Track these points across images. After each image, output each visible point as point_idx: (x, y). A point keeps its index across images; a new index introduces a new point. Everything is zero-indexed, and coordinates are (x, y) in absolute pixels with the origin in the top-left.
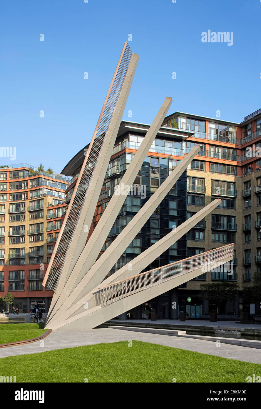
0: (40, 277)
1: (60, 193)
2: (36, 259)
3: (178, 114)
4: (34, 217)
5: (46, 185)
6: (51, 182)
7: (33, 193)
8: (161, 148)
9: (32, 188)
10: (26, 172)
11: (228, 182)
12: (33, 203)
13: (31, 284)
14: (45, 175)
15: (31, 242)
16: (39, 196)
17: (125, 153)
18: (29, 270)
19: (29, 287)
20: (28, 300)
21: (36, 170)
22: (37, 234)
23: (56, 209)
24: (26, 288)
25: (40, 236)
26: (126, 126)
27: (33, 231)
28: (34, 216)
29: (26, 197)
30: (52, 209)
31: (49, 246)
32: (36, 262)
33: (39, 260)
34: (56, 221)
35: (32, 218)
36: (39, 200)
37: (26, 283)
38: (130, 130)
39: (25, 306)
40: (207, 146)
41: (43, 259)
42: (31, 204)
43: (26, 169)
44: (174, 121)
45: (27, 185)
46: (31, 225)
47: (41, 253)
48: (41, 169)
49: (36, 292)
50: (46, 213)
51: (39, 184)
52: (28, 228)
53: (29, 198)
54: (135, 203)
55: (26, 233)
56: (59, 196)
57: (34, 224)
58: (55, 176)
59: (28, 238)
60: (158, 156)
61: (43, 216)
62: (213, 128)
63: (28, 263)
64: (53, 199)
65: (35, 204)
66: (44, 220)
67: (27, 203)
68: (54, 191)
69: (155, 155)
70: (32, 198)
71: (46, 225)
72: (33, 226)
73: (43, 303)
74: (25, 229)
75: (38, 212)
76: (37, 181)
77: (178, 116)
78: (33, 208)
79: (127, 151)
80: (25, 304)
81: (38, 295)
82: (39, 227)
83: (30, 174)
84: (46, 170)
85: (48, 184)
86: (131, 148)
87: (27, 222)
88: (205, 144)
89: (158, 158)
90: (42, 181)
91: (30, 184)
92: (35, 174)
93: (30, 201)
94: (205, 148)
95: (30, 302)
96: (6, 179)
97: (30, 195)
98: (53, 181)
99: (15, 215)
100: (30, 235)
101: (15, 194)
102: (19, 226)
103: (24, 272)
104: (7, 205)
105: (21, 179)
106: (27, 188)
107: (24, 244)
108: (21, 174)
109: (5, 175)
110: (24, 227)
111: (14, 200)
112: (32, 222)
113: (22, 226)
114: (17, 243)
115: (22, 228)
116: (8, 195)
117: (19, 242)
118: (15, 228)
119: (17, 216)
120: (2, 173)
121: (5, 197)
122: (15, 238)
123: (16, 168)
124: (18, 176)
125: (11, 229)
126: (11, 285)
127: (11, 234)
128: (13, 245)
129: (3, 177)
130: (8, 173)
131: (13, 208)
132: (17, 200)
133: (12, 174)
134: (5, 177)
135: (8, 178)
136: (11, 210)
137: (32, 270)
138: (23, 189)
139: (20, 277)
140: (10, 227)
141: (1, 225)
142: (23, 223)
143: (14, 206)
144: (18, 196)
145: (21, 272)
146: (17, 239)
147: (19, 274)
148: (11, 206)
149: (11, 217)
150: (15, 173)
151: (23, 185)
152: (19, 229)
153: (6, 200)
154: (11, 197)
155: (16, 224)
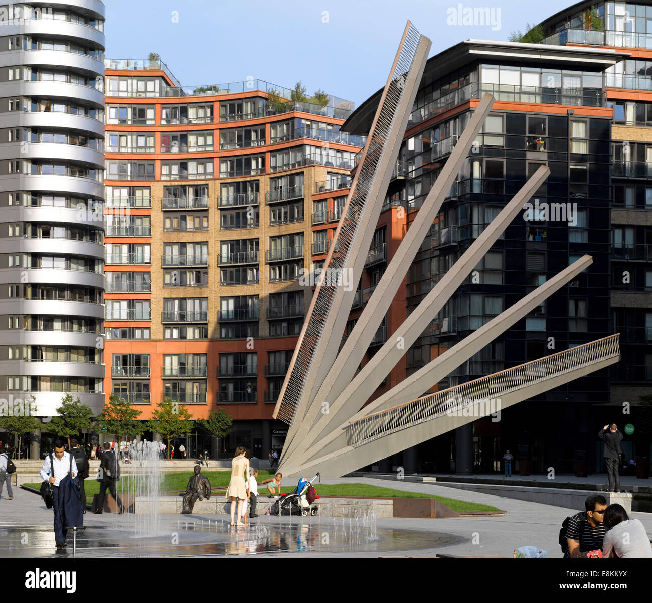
1: (344, 154)
2: (285, 324)
4: (280, 217)
5: (310, 137)
6: (323, 126)
7: (280, 157)
9: (275, 143)
10: (261, 104)
12: (279, 181)
13: (272, 386)
14: (308, 111)
15: (272, 281)
16: (294, 165)
17: (469, 110)
19: (268, 395)
20: (267, 427)
22: (288, 262)
23: (334, 198)
24: (260, 396)
25: (296, 267)
27: (279, 254)
28: (280, 214)
29: (260, 166)
30: (325, 200)
32: (285, 332)
33: (294, 327)
35: (278, 219)
36: (292, 176)
37: (262, 384)
42: (273, 185)
43: (260, 94)
45: (263, 135)
46: (273, 238)
47: (299, 309)
48: (297, 96)
50: (309, 207)
51: (292, 134)
52: (265, 245)
53: (269, 170)
55: (262, 258)
56: (343, 165)
57: (280, 237)
58: (334, 112)
59: (265, 271)
61: (303, 215)
63: (267, 333)
64: (328, 172)
65: (283, 184)
66: (306, 226)
67: (265, 183)
70: (275, 168)
71: (310, 238)
72: (278, 241)
74: (258, 249)
75: (289, 206)
76: (288, 126)
78: (279, 195)
79: (472, 105)
80: (259, 437)
82: (292, 243)
83: (270, 109)
84: (310, 96)
85: (314, 134)
87: (264, 231)
90: (301, 126)
91: (271, 133)
92: (284, 108)
93: (271, 178)
95: (272, 433)
96: (212, 120)
97: (270, 161)
98: (329, 124)
99: (234, 213)
100: (270, 264)
101: (235, 158)
102: (245, 241)
103: (255, 357)
104: (214, 188)
105: (249, 121)
106: (263, 144)
107: (256, 287)
108: (248, 108)
109: (208, 111)
110: (256, 242)
111: (231, 174)
112: (275, 232)
113: (251, 241)
114: (238, 283)
115: (252, 244)
116: (217, 160)
117: (245, 281)
118: (235, 245)
119: (238, 215)
120: (199, 105)
121: (209, 167)
122: (234, 270)
123: (235, 91)
124: (242, 112)
125: (224, 247)
126: (224, 389)
127: (224, 260)
128: (229, 288)
129: (205, 117)
130: (217, 106)
131: (228, 195)
132: (239, 173)
133: (225, 106)
134: (209, 114)
135: (217, 119)
136: (224, 198)
137: (275, 352)
138: (255, 146)
139: (245, 369)
140: (223, 242)
141: (199, 237)
142: (255, 234)
143: (231, 189)
144: (240, 164)
145: (249, 357)
146: (238, 271)
147: (244, 362)
148: (224, 190)
149: (225, 217)
150: (234, 106)
151: (253, 135)
152: (245, 249)
153: (213, 174)
154: (223, 166)
155: (236, 235)
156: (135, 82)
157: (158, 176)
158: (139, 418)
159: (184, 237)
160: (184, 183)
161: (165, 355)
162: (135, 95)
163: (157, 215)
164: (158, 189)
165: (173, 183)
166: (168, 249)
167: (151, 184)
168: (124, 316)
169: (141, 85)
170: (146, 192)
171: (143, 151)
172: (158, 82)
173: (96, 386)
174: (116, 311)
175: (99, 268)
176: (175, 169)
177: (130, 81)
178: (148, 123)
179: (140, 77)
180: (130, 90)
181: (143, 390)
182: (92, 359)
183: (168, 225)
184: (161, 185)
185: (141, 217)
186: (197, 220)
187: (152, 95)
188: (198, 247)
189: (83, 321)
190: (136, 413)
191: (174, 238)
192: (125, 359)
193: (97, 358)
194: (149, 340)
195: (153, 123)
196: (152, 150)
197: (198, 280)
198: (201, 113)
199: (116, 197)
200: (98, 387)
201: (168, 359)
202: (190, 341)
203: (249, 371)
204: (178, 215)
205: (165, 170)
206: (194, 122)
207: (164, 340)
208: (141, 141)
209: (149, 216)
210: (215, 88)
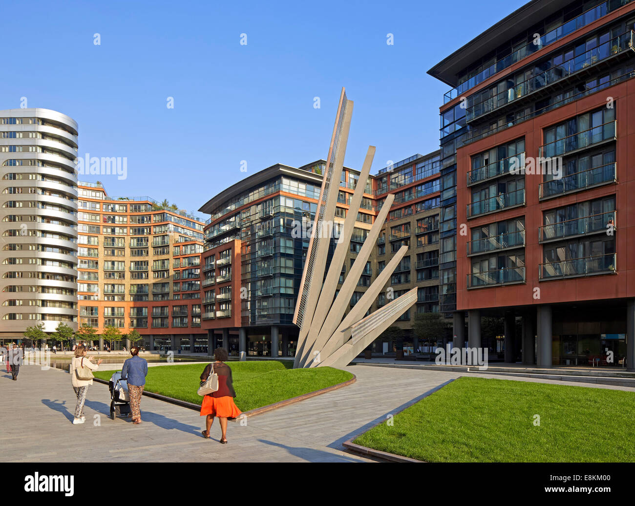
0: (165, 314)
1: (185, 230)
2: (160, 296)
3: (322, 162)
4: (158, 253)
5: (171, 221)
6: (176, 218)
7: (157, 228)
8: (311, 193)
9: (155, 223)
10: (149, 206)
11: (364, 230)
12: (157, 238)
13: (154, 321)
14: (170, 211)
15: (154, 278)
16: (164, 232)
17: (279, 196)
18: (153, 307)
19: (152, 324)
20: (152, 337)
21: (159, 204)
22: (162, 271)
23: (183, 246)
24: (149, 324)
25: (165, 273)
26: (281, 169)
27: (157, 267)
28: (158, 251)
29: (148, 231)
30: (179, 246)
31: (176, 283)
32: (160, 299)
33: (164, 297)
34: (183, 258)
35: (156, 253)
36: (164, 236)
37: (150, 320)
38: (283, 173)
39: (148, 343)
40: (347, 194)
41: (169, 296)
42: (155, 239)
43: (149, 202)
44: (318, 168)
45: (150, 219)
46: (155, 261)
47: (167, 290)
48: (165, 204)
49: (162, 329)
50: (172, 249)
51: (163, 219)
52: (151, 263)
53: (152, 233)
55: (149, 269)
56: (185, 234)
57: (158, 260)
58: (180, 213)
59: (151, 274)
60: (309, 200)
61: (169, 252)
62: (352, 178)
63: (152, 299)
64: (180, 236)
65: (159, 239)
66: (171, 256)
67: (151, 238)
68: (179, 228)
69: (306, 199)
70: (155, 233)
71: (172, 261)
72: (157, 262)
73: (168, 340)
74: (148, 265)
75: (162, 248)
76: (161, 216)
77: (322, 164)
78: (157, 243)
79: (281, 193)
80: (148, 341)
81: (162, 332)
82: (163, 263)
83: (153, 209)
84: (170, 205)
85: (173, 220)
86: (284, 190)
87: (151, 258)
88: (345, 192)
89: (309, 203)
90: (167, 217)
91: (153, 218)
92: (160, 209)
93: (154, 237)
94: (345, 197)
95: (154, 340)
96: (126, 211)
97: (153, 230)
98: (178, 217)
99: (137, 250)
100: (154, 271)
101: (137, 228)
102: (141, 262)
103: (147, 309)
104: (128, 239)
105: (144, 213)
106: (150, 222)
107: (147, 280)
108: (143, 208)
109: (125, 207)
110: (146, 263)
111: (135, 234)
112: (156, 258)
113: (145, 262)
114: (138, 278)
115: (145, 263)
116: (129, 228)
117: (142, 278)
118: (137, 263)
119: (138, 251)
120: (120, 204)
121: (125, 230)
122: (137, 273)
123: (137, 201)
124: (140, 209)
125: (132, 264)
126: (132, 322)
127: (132, 269)
128: (134, 280)
129: (123, 210)
130: (128, 205)
131: (134, 243)
132: (139, 234)
133: (132, 206)
134: (125, 209)
135: (129, 211)
136: (132, 244)
137: (156, 307)
138: (146, 224)
139: (142, 313)
140: (131, 262)
141: (121, 259)
142: (146, 259)
143: (135, 240)
144: (140, 231)
145: (144, 309)
146: (138, 274)
147: (141, 311)
148: (132, 240)
149: (132, 251)
150: (137, 206)
151: (145, 219)
152: (142, 265)
153: (127, 233)
154: (131, 230)
155: (138, 259)
156: (90, 192)
157: (101, 232)
159: (114, 259)
160: (113, 236)
161: (105, 307)
162: (90, 198)
163: (101, 249)
164: (101, 238)
165: (109, 236)
166: (106, 263)
167: (98, 235)
168: (86, 290)
169: (94, 194)
170: (96, 239)
171: (94, 221)
172: (101, 193)
173: (74, 319)
174: (82, 288)
175: (75, 268)
176: (109, 230)
177: (88, 191)
178: (97, 210)
179: (93, 190)
180: (88, 195)
181: (95, 322)
182: (72, 307)
183: (106, 253)
184: (103, 236)
185: (93, 249)
186: (120, 252)
187: (99, 198)
188: (120, 263)
189: (68, 291)
191: (109, 258)
192: (86, 308)
193: (74, 306)
194: (98, 301)
195: (99, 210)
196: (99, 222)
197: (120, 277)
198: (121, 208)
199: (83, 240)
200: (75, 319)
201: (106, 309)
202: (116, 301)
203: (144, 315)
204: (111, 249)
205: (105, 230)
206: (118, 211)
207: (105, 301)
208: (93, 217)
209: (97, 249)
210: (127, 198)
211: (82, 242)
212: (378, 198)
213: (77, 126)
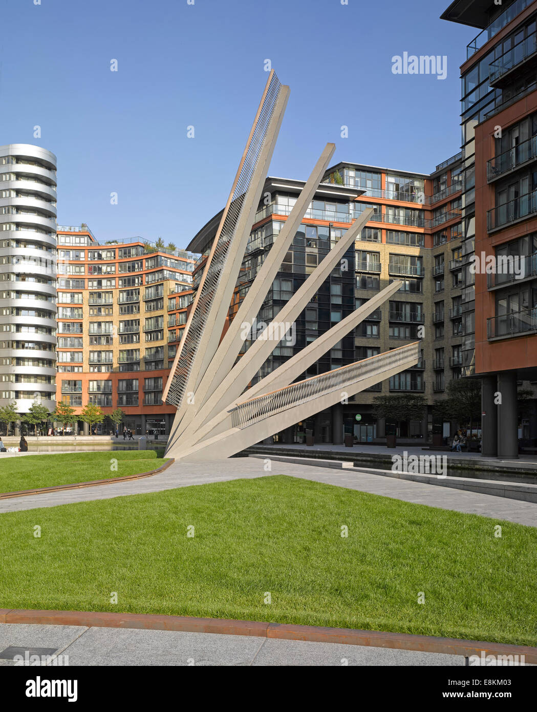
0: (159, 388)
1: (184, 275)
2: (153, 364)
3: (343, 165)
4: (151, 308)
5: (166, 266)
6: (173, 261)
7: (150, 276)
8: (320, 212)
9: (148, 269)
10: (140, 249)
11: (412, 256)
12: (150, 289)
13: (147, 396)
14: (165, 253)
15: (147, 341)
16: (158, 280)
17: (271, 221)
18: (145, 379)
19: (144, 401)
20: (143, 418)
21: (153, 245)
22: (155, 331)
23: (179, 297)
24: (140, 401)
25: (159, 334)
26: (273, 184)
27: (150, 327)
28: (151, 306)
29: (140, 282)
30: (175, 298)
31: (171, 346)
32: (153, 368)
33: (158, 365)
34: (179, 313)
35: (149, 309)
36: (157, 286)
37: (141, 395)
38: (277, 190)
39: (140, 426)
40: (383, 207)
41: (163, 363)
42: (147, 291)
43: (140, 244)
44: (338, 175)
45: (142, 265)
46: (147, 319)
47: (161, 356)
48: (159, 244)
49: (155, 407)
50: (166, 302)
51: (157, 264)
52: (143, 322)
53: (145, 283)
54: (284, 288)
55: (141, 330)
56: (184, 281)
57: (150, 318)
58: (179, 254)
59: (143, 336)
60: (316, 223)
61: (163, 306)
62: (391, 183)
63: (144, 369)
64: (176, 284)
65: (152, 290)
66: (164, 312)
67: (142, 289)
68: (177, 274)
69: (311, 222)
70: (148, 282)
71: (167, 318)
72: (150, 320)
73: (162, 421)
74: (139, 325)
75: (156, 302)
76: (155, 260)
77: (344, 168)
78: (150, 296)
79: (273, 217)
80: (139, 423)
81: (156, 411)
82: (157, 321)
83: (145, 252)
84: (166, 245)
85: (169, 264)
86: (279, 213)
87: (142, 315)
88: (380, 205)
89: (316, 227)
90: (162, 260)
91: (145, 264)
92: (152, 251)
93: (146, 288)
94: (380, 211)
95: (146, 421)
96: (115, 258)
97: (145, 279)
98: (176, 260)
99: (126, 306)
100: (146, 333)
101: (127, 278)
102: (132, 321)
103: (137, 381)
104: (116, 292)
105: (134, 258)
106: (141, 270)
107: (138, 344)
108: (133, 251)
109: (113, 253)
110: (138, 322)
111: (125, 286)
112: (148, 315)
113: (136, 320)
114: (128, 343)
115: (136, 322)
116: (117, 279)
117: (132, 342)
118: (128, 323)
119: (128, 307)
120: (108, 250)
121: (113, 282)
122: (126, 336)
123: (127, 243)
124: (130, 253)
125: (121, 324)
126: (121, 399)
127: (121, 331)
128: (124, 345)
129: (111, 256)
130: (117, 250)
131: (123, 297)
132: (129, 285)
133: (122, 251)
134: (113, 255)
135: (117, 257)
136: (121, 299)
137: (148, 378)
138: (137, 272)
139: (132, 387)
140: (120, 321)
141: (108, 319)
142: (137, 317)
143: (125, 294)
144: (129, 281)
145: (134, 381)
146: (128, 337)
147: (131, 384)
148: (121, 294)
149: (121, 308)
150: (126, 251)
151: (136, 266)
152: (132, 325)
153: (115, 286)
154: (120, 282)
155: (128, 317)
156: (74, 238)
157: (86, 287)
158: (75, 413)
159: (100, 319)
160: (100, 291)
161: (90, 381)
162: (74, 245)
163: (86, 308)
164: (86, 294)
165: (94, 291)
166: (92, 325)
167: (83, 291)
168: (69, 360)
169: (78, 240)
170: (80, 295)
171: (78, 274)
172: (86, 238)
173: (52, 396)
174: (65, 357)
175: (53, 334)
176: (95, 283)
177: (71, 238)
178: (81, 259)
179: (76, 236)
180: (71, 242)
181: (78, 400)
182: (49, 382)
183: (91, 313)
184: (88, 292)
185: (77, 308)
186: (107, 310)
187: (83, 245)
188: (107, 324)
189: (45, 362)
190: (72, 411)
191: (95, 319)
192: (69, 382)
193: (52, 381)
194: (82, 373)
195: (84, 259)
196: (83, 274)
197: (108, 341)
198: (109, 254)
199: (65, 298)
200: (53, 397)
201: (91, 383)
202: (103, 373)
203: (134, 389)
204: (97, 307)
205: (90, 284)
206: (105, 259)
207: (90, 373)
208: (77, 269)
209: (82, 308)
210: (116, 241)
211: (64, 301)
212: (434, 207)
213: (55, 159)
